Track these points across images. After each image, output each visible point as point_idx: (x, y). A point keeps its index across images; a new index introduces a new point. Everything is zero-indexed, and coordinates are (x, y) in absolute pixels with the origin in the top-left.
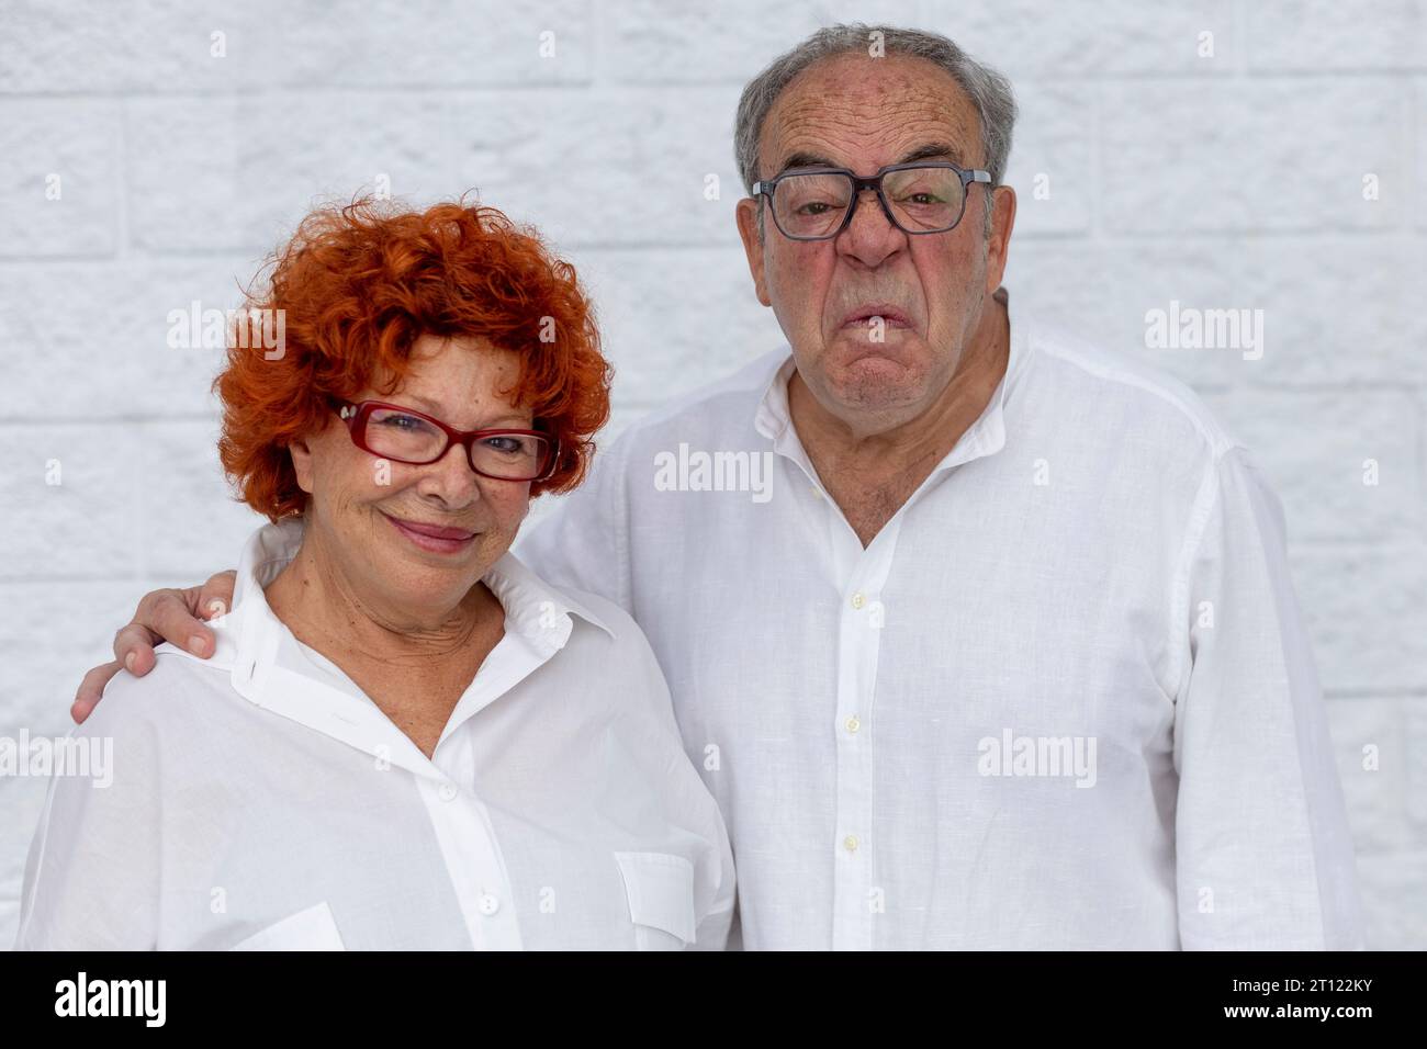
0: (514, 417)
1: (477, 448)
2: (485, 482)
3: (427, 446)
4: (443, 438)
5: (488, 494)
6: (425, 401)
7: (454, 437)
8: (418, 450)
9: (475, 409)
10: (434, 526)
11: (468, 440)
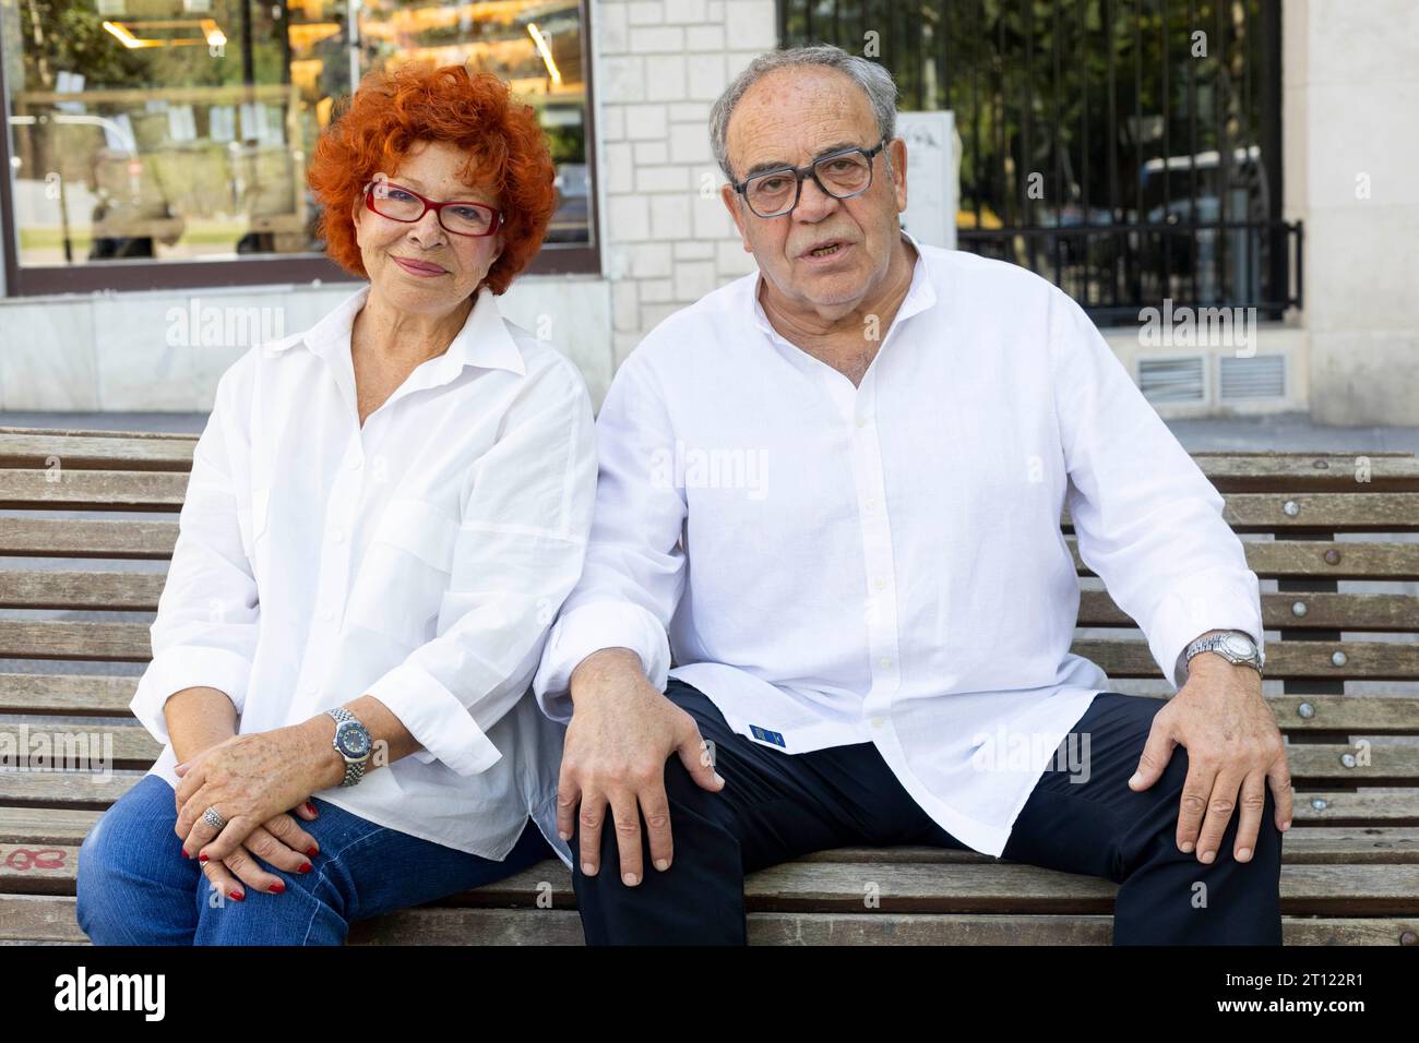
0: (472, 194)
1: (445, 214)
2: (451, 235)
3: (415, 210)
4: (422, 207)
5: (452, 243)
6: (412, 181)
7: (429, 206)
8: (409, 212)
9: (443, 186)
10: (416, 261)
11: (437, 207)
